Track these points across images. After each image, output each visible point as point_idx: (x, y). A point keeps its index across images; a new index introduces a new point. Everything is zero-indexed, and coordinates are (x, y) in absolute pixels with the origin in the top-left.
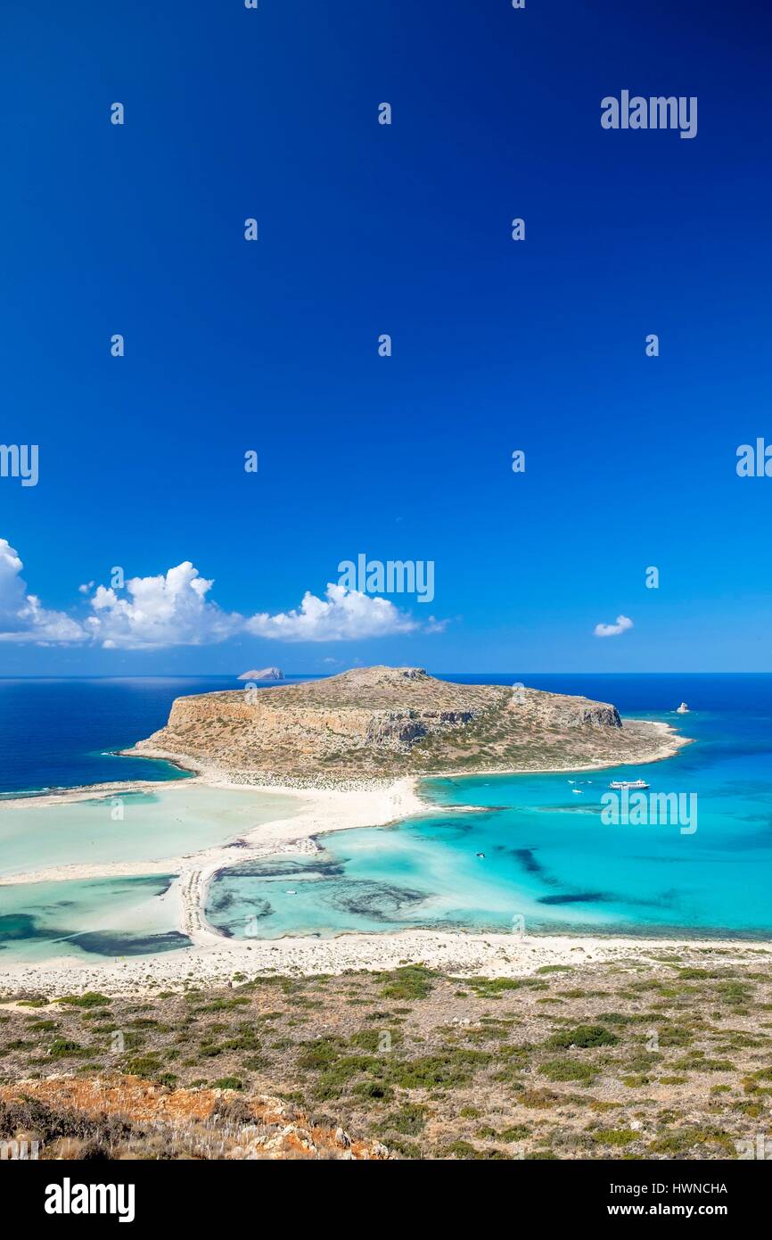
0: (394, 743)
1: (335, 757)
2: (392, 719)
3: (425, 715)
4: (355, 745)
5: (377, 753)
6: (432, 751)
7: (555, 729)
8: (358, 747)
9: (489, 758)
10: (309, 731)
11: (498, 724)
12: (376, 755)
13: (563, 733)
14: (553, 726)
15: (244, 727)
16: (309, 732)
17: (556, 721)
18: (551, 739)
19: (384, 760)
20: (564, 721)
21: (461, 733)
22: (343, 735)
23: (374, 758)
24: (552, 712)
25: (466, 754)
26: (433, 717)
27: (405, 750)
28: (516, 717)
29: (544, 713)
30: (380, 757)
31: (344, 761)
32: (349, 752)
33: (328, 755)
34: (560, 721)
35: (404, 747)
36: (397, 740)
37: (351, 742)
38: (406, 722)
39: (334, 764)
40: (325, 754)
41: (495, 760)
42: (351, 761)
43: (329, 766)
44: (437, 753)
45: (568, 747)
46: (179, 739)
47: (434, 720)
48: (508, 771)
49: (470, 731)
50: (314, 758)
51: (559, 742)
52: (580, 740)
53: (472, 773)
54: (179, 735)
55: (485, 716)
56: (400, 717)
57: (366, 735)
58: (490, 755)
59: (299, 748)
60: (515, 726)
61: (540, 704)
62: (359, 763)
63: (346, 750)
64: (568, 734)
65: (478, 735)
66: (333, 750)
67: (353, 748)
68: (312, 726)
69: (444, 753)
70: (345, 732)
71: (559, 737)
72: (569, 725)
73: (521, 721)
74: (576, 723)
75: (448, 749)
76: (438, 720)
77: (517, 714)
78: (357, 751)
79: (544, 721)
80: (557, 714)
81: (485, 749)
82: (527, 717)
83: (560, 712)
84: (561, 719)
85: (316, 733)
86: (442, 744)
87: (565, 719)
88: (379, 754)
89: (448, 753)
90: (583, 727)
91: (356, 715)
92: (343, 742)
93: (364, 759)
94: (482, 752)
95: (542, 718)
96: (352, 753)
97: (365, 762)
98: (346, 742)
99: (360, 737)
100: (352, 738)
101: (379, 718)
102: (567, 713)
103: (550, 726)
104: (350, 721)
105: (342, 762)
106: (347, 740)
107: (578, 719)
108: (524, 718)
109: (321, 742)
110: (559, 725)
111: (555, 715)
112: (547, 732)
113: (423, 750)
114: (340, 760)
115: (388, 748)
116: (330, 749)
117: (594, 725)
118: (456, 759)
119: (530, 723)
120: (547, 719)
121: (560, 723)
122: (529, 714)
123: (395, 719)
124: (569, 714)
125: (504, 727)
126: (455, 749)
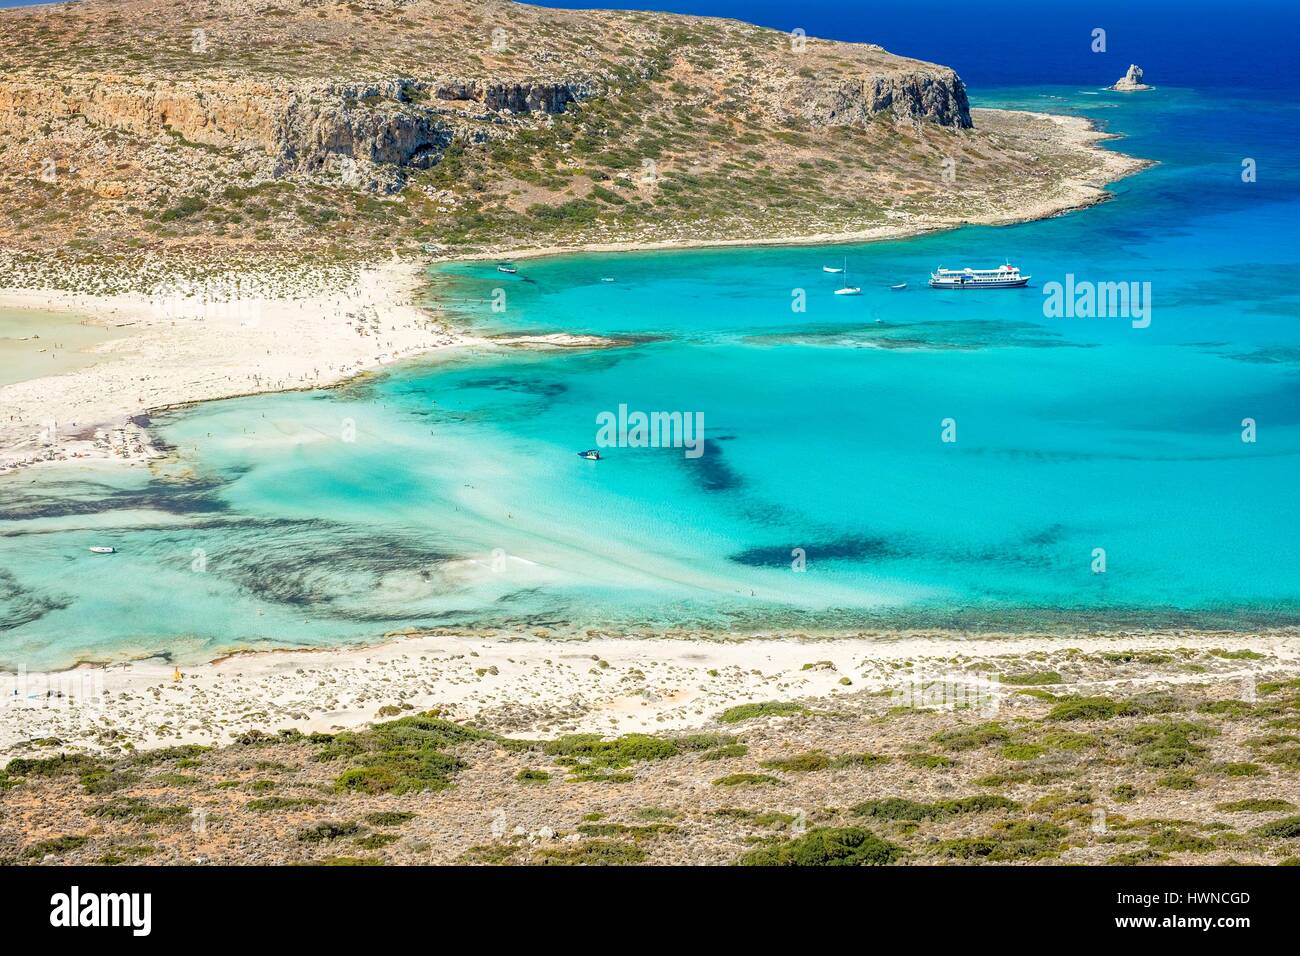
0: (353, 170)
1: (190, 208)
2: (351, 102)
3: (443, 94)
4: (247, 176)
5: (308, 196)
6: (462, 190)
7: (794, 131)
8: (256, 181)
9: (617, 209)
10: (114, 135)
11: (644, 117)
12: (306, 203)
13: (817, 144)
14: (790, 123)
16: (111, 138)
17: (800, 111)
18: (782, 159)
19: (328, 216)
20: (820, 112)
21: (543, 141)
22: (212, 149)
23: (301, 211)
24: (789, 88)
25: (556, 199)
26: (464, 97)
27: (390, 190)
28: (693, 100)
29: (770, 90)
30: (319, 207)
31: (217, 220)
32: (231, 194)
33: (173, 205)
34: (809, 111)
35: (384, 180)
36: (365, 161)
37: (235, 166)
38: (391, 111)
39: (191, 228)
40: (162, 201)
41: (633, 214)
42: (237, 220)
43: (174, 234)
44: (476, 196)
45: (828, 180)
47: (467, 106)
48: (668, 243)
49: (568, 137)
50: (133, 211)
51: (804, 166)
52: (860, 161)
53: (570, 248)
55: (610, 96)
56: (372, 97)
57: (276, 148)
58: (621, 202)
59: (87, 183)
60: (689, 125)
61: (759, 64)
62: (258, 224)
63: (221, 190)
64: (829, 146)
65: (588, 146)
66: (183, 188)
67: (241, 183)
68: (121, 121)
69: (495, 197)
70: (218, 140)
71: (806, 154)
72: (834, 123)
73: (707, 109)
74: (854, 116)
75: (508, 185)
76: (479, 108)
77: (696, 91)
78: (253, 191)
79: (767, 110)
80: (804, 92)
81: (608, 185)
82: (721, 101)
83: (813, 85)
84: (813, 105)
85: (133, 143)
86: (490, 172)
87: (824, 106)
88: (316, 200)
89: (505, 197)
90: (870, 128)
91: (247, 91)
92: (212, 167)
93: (274, 214)
94: (599, 193)
95: (762, 103)
96: (240, 198)
97: (277, 221)
98: (222, 168)
99: (261, 152)
100: (238, 157)
101: (313, 102)
102: (831, 90)
103: (783, 124)
104: (230, 108)
105: (211, 223)
106: (224, 163)
107: (857, 107)
108: (715, 103)
109: (150, 168)
110: (808, 121)
111: (797, 96)
112: (773, 140)
113: (438, 188)
114: (207, 218)
115: (340, 183)
116: (176, 185)
117: (899, 123)
118: (529, 212)
119: (730, 115)
120: (776, 105)
121: (809, 116)
122: (729, 92)
123: (360, 104)
124: (834, 92)
125: (660, 128)
126: (524, 186)
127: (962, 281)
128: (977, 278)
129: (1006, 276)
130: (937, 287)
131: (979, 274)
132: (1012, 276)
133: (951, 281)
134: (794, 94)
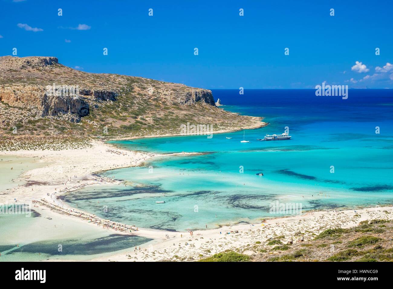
1: (19, 126)
3: (81, 93)
4: (34, 116)
6: (98, 121)
7: (177, 106)
8: (37, 118)
9: (146, 126)
11: (135, 102)
12: (56, 125)
17: (176, 101)
19: (64, 128)
20: (182, 101)
22: (20, 108)
23: (55, 127)
24: (171, 94)
25: (126, 123)
26: (87, 94)
27: (78, 121)
28: (145, 98)
29: (166, 95)
30: (60, 126)
31: (29, 130)
32: (30, 122)
35: (75, 118)
36: (69, 112)
37: (29, 114)
39: (21, 133)
40: (8, 124)
41: (151, 128)
42: (36, 130)
43: (17, 134)
44: (103, 123)
47: (89, 97)
48: (167, 135)
49: (119, 107)
51: (186, 115)
52: (199, 114)
53: (140, 137)
55: (123, 96)
57: (41, 108)
58: (146, 124)
60: (148, 105)
61: (159, 88)
62: (43, 131)
63: (27, 121)
64: (189, 110)
67: (32, 119)
69: (109, 123)
70: (22, 105)
71: (185, 112)
72: (187, 104)
73: (150, 100)
74: (191, 102)
75: (110, 120)
76: (93, 97)
77: (145, 95)
78: (37, 121)
79: (167, 100)
80: (176, 95)
81: (139, 119)
82: (153, 98)
83: (178, 93)
84: (180, 99)
86: (103, 116)
87: (183, 99)
88: (58, 124)
89: (111, 123)
90: (196, 105)
91: (30, 89)
92: (21, 114)
93: (47, 128)
94: (138, 122)
95: (165, 98)
96: (34, 123)
97: (49, 130)
98: (25, 114)
99: (37, 109)
100: (30, 110)
102: (184, 94)
103: (173, 104)
104: (25, 95)
105: (28, 131)
106: (25, 112)
107: (191, 99)
108: (152, 98)
110: (179, 104)
111: (174, 96)
112: (173, 109)
113: (91, 121)
114: (25, 129)
115: (62, 119)
116: (11, 120)
117: (203, 104)
118: (121, 127)
119: (157, 102)
120: (169, 99)
121: (179, 102)
122: (155, 96)
124: (185, 95)
125: (141, 105)
126: (115, 120)
127: (274, 138)
128: (278, 137)
129: (285, 136)
130: (268, 140)
131: (278, 136)
132: (287, 136)
133: (271, 138)
134: (173, 96)
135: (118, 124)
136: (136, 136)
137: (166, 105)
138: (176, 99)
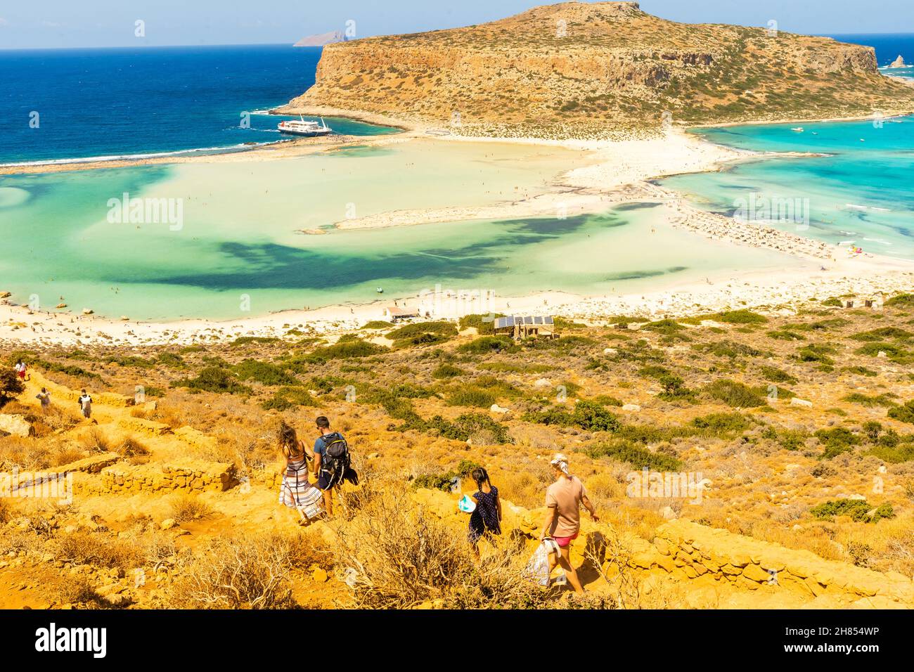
0: (639, 90)
1: (572, 106)
2: (636, 59)
3: (664, 57)
4: (594, 91)
5: (622, 100)
6: (681, 99)
7: (810, 74)
8: (598, 94)
9: (753, 107)
10: (531, 75)
11: (744, 68)
12: (622, 103)
13: (823, 80)
14: (808, 71)
15: (431, 76)
16: (530, 77)
17: (811, 65)
18: (814, 87)
19: (632, 109)
20: (820, 66)
21: (708, 77)
22: (576, 80)
23: (621, 107)
24: (804, 55)
25: (724, 102)
26: (672, 58)
27: (652, 98)
28: (762, 61)
29: (795, 56)
30: (627, 105)
31: (586, 111)
32: (588, 99)
33: (564, 104)
34: (815, 65)
35: (650, 94)
36: (642, 86)
37: (588, 88)
38: (651, 64)
39: (575, 114)
40: (560, 102)
41: (760, 109)
42: (595, 111)
43: (570, 117)
44: (689, 101)
45: (836, 95)
46: (348, 92)
47: (675, 62)
49: (717, 77)
50: (548, 107)
51: (822, 89)
52: (845, 87)
53: (740, 123)
54: (345, 88)
55: (726, 59)
56: (642, 57)
57: (606, 79)
58: (752, 104)
59: (525, 96)
60: (764, 72)
61: (787, 45)
62: (605, 113)
63: (584, 98)
64: (829, 80)
65: (726, 80)
66: (568, 98)
67: (592, 95)
68: (534, 69)
69: (697, 102)
70: (579, 76)
71: (821, 84)
72: (826, 70)
73: (769, 65)
74: (835, 68)
75: (700, 97)
76: (678, 63)
77: (762, 57)
78: (598, 98)
79: (796, 65)
80: (812, 57)
81: (743, 96)
82: (774, 61)
83: (816, 54)
84: (817, 63)
85: (540, 78)
86: (691, 91)
87: (822, 63)
88: (625, 102)
89: (702, 102)
90: (843, 73)
91: (592, 54)
92: (578, 88)
93: (610, 108)
94: (741, 100)
95: (793, 62)
96: (593, 101)
97: (612, 111)
98: (583, 88)
99: (599, 81)
100: (589, 83)
101: (620, 58)
103: (804, 72)
104: (584, 62)
105: (584, 112)
106: (583, 86)
107: (837, 63)
108: (771, 62)
109: (551, 89)
110: (815, 70)
111: (809, 59)
112: (803, 78)
113: (672, 98)
114: (581, 110)
115: (632, 95)
116: (564, 96)
117: (855, 71)
118: (715, 108)
119: (780, 68)
120: (800, 63)
121: (816, 68)
122: (777, 58)
123: (639, 59)
124: (826, 57)
125: (753, 73)
126: (707, 97)
134: (807, 58)
135: (711, 103)
136: (735, 121)
137: (794, 72)
138: (810, 62)
